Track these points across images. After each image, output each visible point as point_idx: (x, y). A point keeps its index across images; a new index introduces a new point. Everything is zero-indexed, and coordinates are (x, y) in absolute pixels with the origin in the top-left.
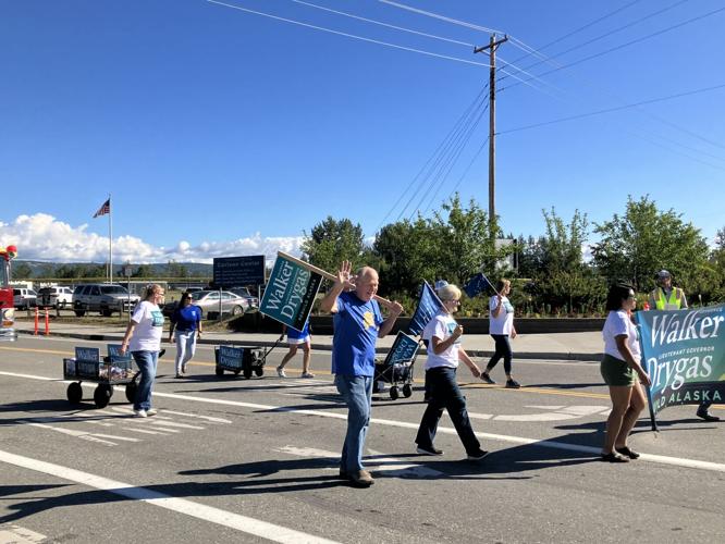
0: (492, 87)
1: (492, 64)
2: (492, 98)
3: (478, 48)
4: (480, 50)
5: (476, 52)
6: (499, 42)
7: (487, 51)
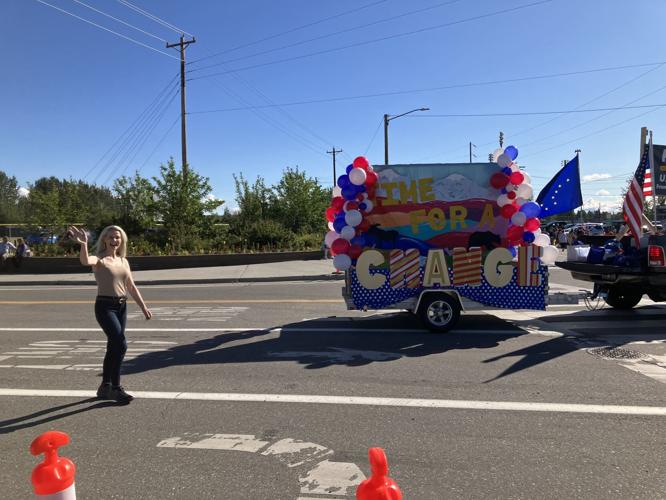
0: (183, 77)
1: (182, 58)
2: (183, 85)
3: (170, 44)
4: (172, 46)
5: (168, 47)
6: (188, 43)
7: (179, 47)
